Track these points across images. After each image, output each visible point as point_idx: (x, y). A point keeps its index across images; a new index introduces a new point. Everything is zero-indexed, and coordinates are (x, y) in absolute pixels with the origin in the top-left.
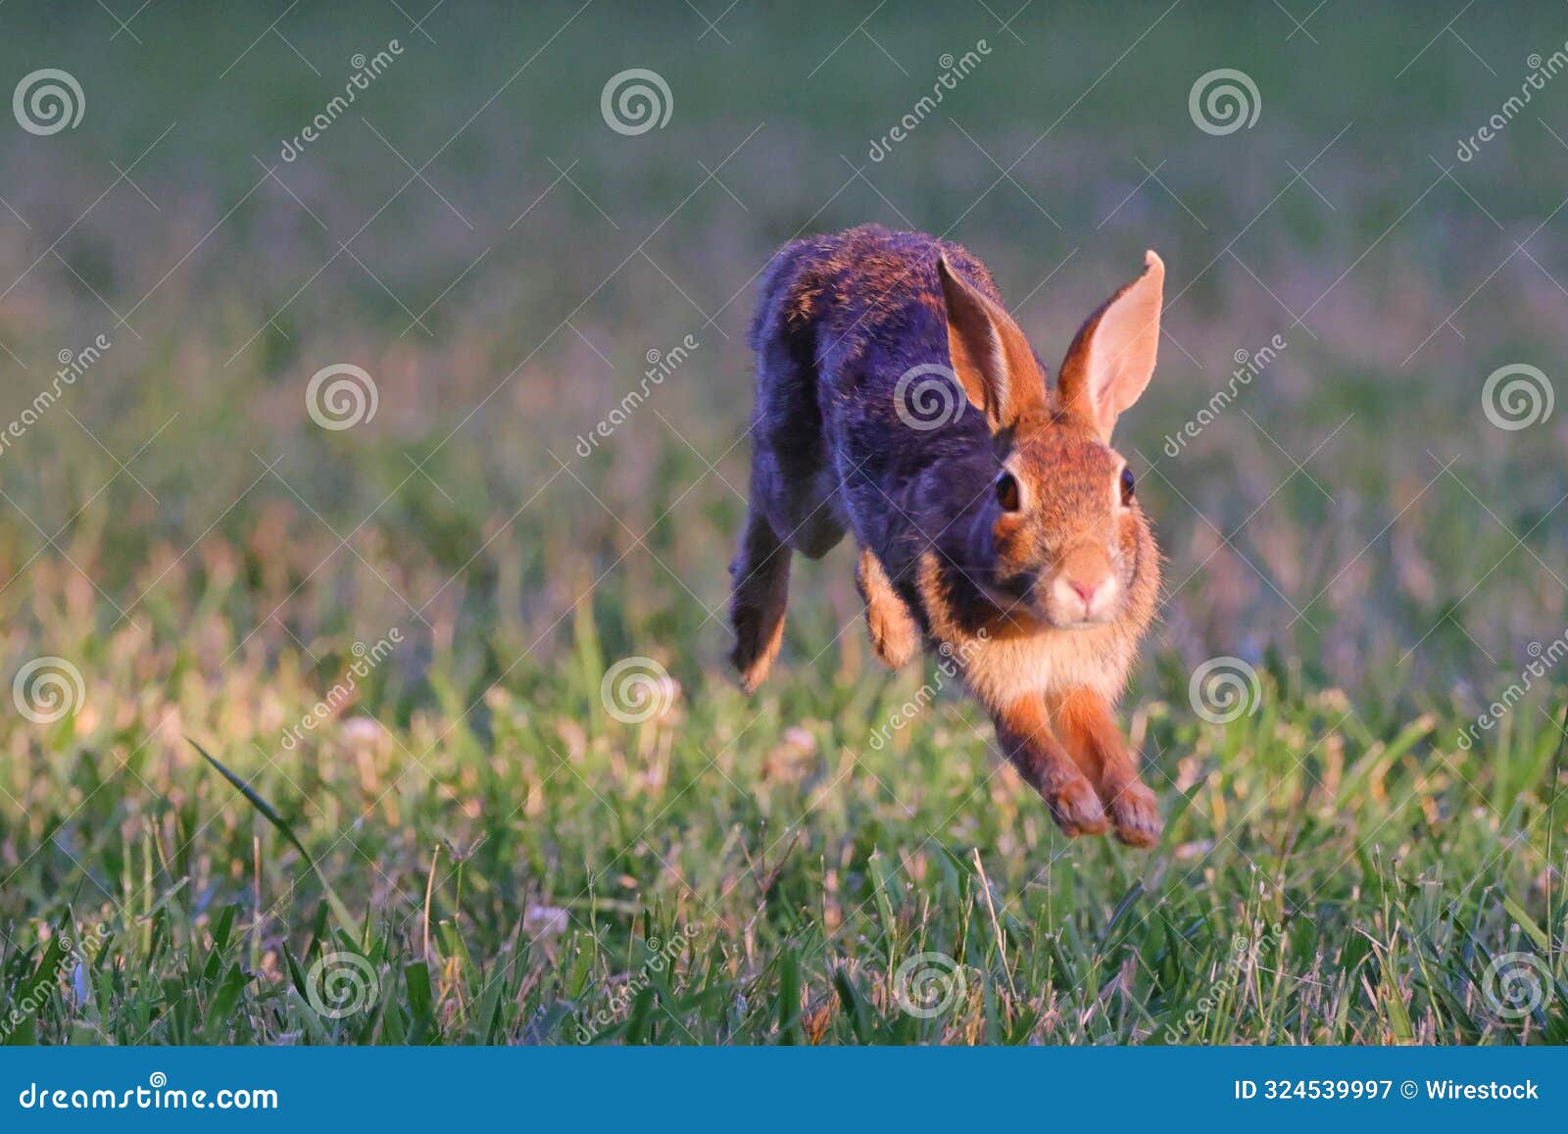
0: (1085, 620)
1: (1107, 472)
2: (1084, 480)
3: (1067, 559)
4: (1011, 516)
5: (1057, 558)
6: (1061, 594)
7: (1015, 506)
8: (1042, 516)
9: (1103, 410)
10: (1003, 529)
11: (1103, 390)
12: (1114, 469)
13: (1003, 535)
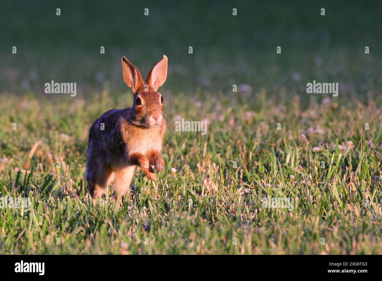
0: (156, 125)
1: (158, 96)
2: (154, 98)
3: (152, 112)
4: (139, 106)
5: (150, 113)
6: (151, 120)
7: (140, 104)
8: (146, 105)
9: (155, 87)
10: (138, 109)
11: (155, 84)
12: (160, 96)
13: (138, 110)
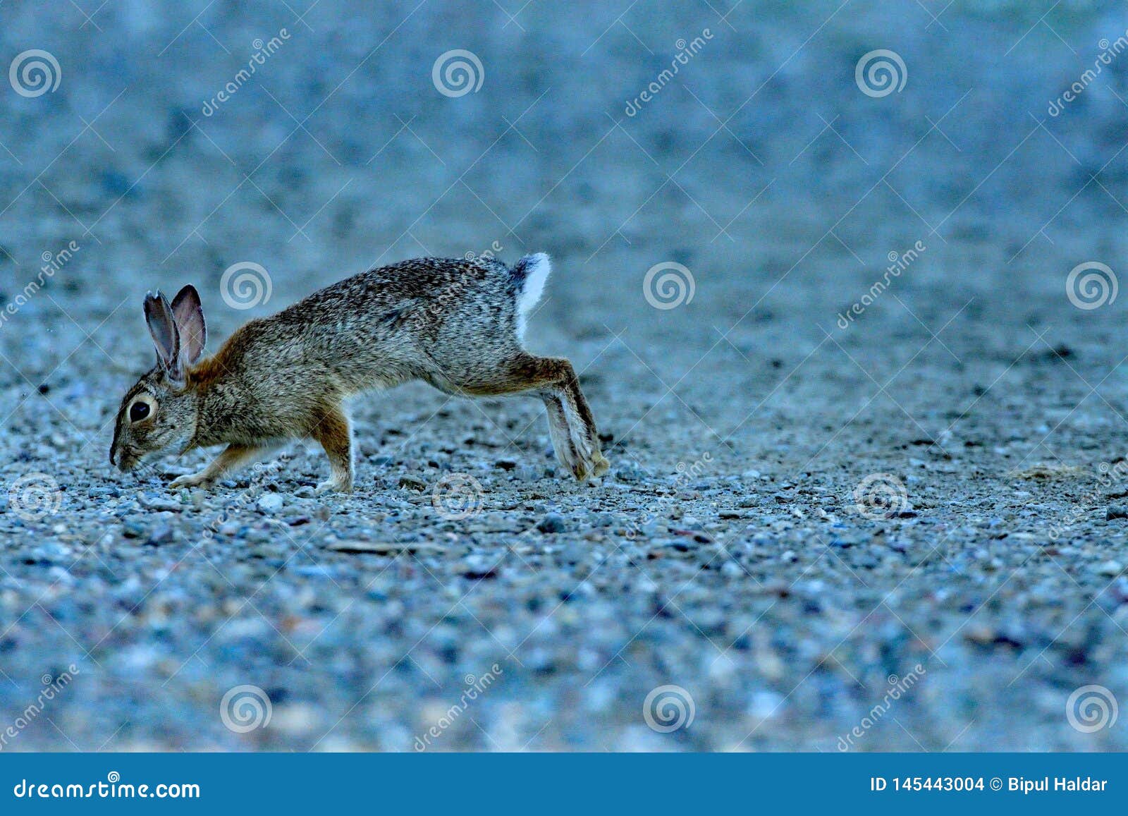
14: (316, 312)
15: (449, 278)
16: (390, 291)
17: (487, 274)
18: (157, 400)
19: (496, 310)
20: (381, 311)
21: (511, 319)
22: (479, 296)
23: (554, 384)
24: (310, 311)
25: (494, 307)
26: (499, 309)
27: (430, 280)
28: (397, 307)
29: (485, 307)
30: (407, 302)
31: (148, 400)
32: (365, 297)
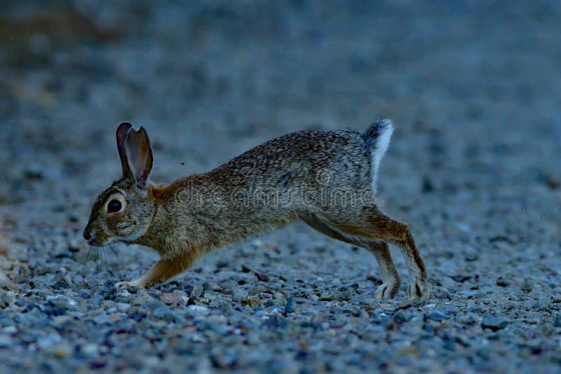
14: (236, 176)
15: (323, 146)
16: (284, 157)
17: (349, 142)
18: (127, 201)
19: (357, 167)
20: (279, 174)
21: (368, 174)
22: (345, 158)
23: (397, 241)
24: (231, 175)
25: (356, 165)
26: (360, 167)
27: (311, 147)
28: (289, 170)
29: (349, 164)
30: (296, 165)
31: (121, 199)
32: (267, 165)
